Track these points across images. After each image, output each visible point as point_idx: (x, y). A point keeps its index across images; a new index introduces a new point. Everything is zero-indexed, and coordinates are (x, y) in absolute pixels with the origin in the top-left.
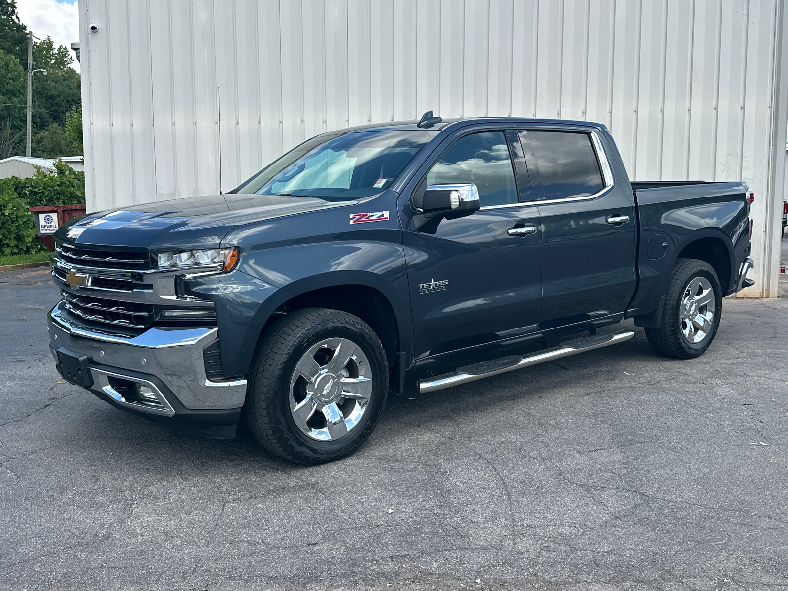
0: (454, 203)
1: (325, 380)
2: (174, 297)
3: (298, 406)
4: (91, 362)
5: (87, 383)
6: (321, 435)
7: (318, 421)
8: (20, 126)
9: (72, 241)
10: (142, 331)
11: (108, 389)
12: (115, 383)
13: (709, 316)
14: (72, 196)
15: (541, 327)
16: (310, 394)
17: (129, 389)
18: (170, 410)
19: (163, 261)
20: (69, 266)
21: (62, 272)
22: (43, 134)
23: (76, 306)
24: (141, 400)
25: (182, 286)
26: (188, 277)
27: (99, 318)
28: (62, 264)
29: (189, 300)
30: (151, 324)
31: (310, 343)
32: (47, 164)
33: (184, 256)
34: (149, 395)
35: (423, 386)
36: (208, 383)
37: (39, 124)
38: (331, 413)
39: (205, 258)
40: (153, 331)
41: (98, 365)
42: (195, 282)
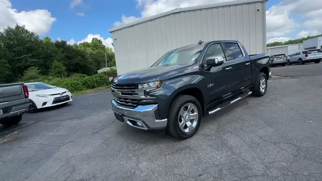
0: (216, 62)
1: (187, 115)
2: (144, 97)
3: (181, 124)
4: (123, 115)
5: (123, 120)
6: (187, 131)
7: (186, 127)
8: (105, 63)
9: (115, 83)
10: (136, 107)
11: (128, 122)
12: (131, 121)
13: (265, 86)
14: (114, 73)
15: (232, 93)
16: (183, 120)
17: (134, 123)
18: (146, 129)
19: (140, 87)
20: (115, 90)
21: (113, 91)
22: (109, 63)
23: (118, 100)
24: (138, 125)
25: (146, 93)
26: (147, 90)
27: (124, 103)
28: (113, 89)
29: (148, 97)
30: (138, 104)
31: (183, 105)
32: (109, 68)
33: (145, 84)
34: (140, 124)
35: (210, 113)
36: (157, 121)
37: (108, 62)
38: (189, 124)
39: (151, 84)
40: (139, 106)
41: (125, 116)
42: (150, 92)
